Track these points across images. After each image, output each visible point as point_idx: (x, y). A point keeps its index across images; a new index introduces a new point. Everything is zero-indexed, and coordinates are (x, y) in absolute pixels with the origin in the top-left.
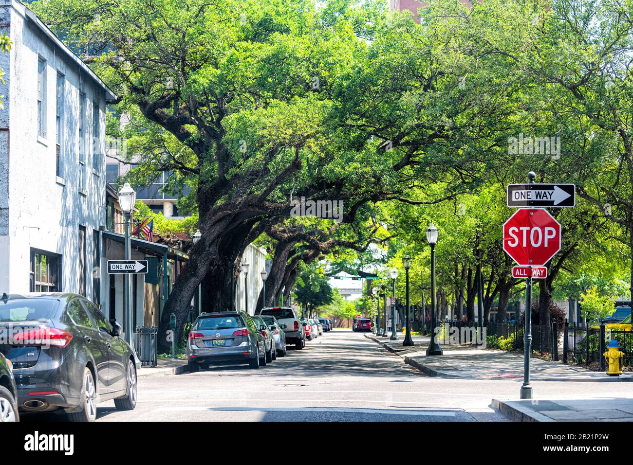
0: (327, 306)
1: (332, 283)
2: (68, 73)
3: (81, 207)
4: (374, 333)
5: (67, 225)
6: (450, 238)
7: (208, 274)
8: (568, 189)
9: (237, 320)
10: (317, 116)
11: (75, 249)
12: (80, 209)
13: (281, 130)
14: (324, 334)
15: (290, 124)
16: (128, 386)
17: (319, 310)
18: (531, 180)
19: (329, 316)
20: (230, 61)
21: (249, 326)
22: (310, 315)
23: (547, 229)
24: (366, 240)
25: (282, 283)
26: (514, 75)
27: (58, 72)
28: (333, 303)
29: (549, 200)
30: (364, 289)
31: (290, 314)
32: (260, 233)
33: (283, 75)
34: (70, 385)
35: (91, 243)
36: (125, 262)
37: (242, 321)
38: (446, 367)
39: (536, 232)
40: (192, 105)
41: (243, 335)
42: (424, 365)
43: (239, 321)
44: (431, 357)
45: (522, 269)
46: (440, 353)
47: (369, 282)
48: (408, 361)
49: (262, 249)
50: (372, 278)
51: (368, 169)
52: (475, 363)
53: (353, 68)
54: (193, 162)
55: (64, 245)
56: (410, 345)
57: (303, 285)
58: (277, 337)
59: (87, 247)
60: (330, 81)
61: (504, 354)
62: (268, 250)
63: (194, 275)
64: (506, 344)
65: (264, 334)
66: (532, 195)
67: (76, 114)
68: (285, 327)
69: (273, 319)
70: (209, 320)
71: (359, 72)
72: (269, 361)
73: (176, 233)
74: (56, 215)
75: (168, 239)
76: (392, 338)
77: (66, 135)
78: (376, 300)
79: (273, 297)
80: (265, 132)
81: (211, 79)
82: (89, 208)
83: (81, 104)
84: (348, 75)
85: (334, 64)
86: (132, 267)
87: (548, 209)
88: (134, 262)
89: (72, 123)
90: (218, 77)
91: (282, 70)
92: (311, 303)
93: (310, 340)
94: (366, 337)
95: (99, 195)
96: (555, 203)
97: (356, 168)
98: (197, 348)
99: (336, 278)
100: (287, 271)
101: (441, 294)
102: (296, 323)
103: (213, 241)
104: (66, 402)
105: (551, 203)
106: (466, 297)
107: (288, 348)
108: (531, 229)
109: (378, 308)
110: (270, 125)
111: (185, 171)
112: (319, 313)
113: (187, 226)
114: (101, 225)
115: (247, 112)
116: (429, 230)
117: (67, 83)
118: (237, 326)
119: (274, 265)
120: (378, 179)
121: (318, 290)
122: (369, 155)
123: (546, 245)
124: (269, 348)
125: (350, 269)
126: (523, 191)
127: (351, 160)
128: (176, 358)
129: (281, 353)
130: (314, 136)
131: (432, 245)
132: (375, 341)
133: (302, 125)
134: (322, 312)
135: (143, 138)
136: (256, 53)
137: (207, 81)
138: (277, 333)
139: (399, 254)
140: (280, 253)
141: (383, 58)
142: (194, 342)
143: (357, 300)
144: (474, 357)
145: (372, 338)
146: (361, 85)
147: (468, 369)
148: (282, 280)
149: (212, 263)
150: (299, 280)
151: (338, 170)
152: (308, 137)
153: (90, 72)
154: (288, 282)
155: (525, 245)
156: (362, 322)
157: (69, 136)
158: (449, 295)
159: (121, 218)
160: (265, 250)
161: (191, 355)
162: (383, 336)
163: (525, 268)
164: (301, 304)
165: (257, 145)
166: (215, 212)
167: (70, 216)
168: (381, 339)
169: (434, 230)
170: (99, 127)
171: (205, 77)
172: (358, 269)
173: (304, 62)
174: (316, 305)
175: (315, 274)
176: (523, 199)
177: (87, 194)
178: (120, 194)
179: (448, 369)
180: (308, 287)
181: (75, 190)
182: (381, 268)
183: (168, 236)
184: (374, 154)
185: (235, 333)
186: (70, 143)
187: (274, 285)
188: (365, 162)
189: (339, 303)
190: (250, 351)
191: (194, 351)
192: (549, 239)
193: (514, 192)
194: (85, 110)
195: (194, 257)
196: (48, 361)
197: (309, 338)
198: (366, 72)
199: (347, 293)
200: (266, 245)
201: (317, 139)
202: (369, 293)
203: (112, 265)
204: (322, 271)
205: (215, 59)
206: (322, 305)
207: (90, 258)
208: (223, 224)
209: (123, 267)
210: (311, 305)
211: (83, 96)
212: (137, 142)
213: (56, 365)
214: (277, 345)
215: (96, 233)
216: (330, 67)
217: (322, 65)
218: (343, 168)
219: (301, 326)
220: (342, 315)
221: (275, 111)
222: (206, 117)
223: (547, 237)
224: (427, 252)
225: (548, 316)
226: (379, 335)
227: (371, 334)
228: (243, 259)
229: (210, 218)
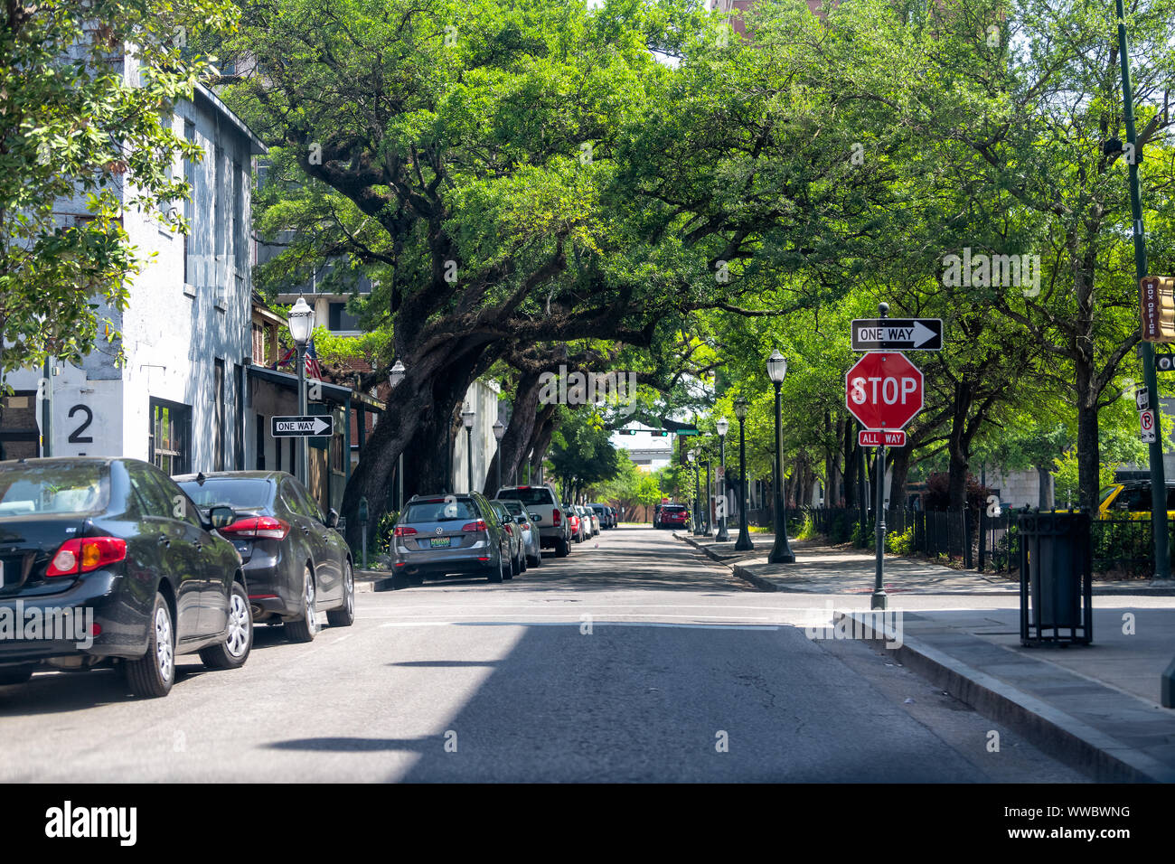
0: (607, 483)
1: (618, 440)
2: (199, 120)
3: (218, 329)
4: (690, 531)
5: (198, 360)
6: (811, 370)
7: (418, 433)
8: (933, 326)
9: (468, 507)
10: (591, 189)
11: (209, 396)
12: (217, 333)
13: (536, 212)
14: (602, 533)
15: (548, 205)
16: (346, 594)
17: (593, 489)
18: (883, 314)
19: (611, 501)
20: (455, 101)
21: (487, 516)
22: (577, 499)
23: (904, 380)
24: (673, 370)
25: (529, 443)
26: (890, 132)
27: (187, 121)
28: (617, 477)
29: (907, 340)
30: (674, 451)
31: (545, 498)
32: (494, 360)
33: (538, 123)
34: (288, 586)
35: (231, 387)
36: (298, 420)
37: (476, 508)
38: (795, 579)
39: (890, 384)
40: (390, 164)
41: (479, 531)
42: (762, 576)
43: (472, 509)
44: (774, 565)
45: (872, 434)
46: (791, 560)
47: (682, 438)
48: (739, 572)
49: (495, 386)
50: (688, 432)
51: (670, 273)
52: (842, 573)
53: (646, 115)
54: (382, 241)
55: (193, 391)
56: (747, 550)
57: (565, 445)
58: (527, 534)
59: (226, 392)
60: (611, 130)
61: (895, 560)
62: (504, 385)
63: (396, 436)
64: (900, 545)
65: (508, 528)
66: (885, 334)
67: (211, 182)
68: (540, 518)
69: (519, 505)
70: (422, 507)
71: (655, 122)
72: (516, 573)
73: (350, 360)
74: (183, 344)
75: (337, 371)
76: (719, 538)
77: (197, 216)
78: (694, 472)
79: (514, 468)
80: (511, 216)
81: (423, 128)
82: (228, 330)
83: (217, 165)
84: (640, 126)
85: (617, 104)
86: (309, 426)
87: (907, 354)
88: (312, 419)
89: (205, 198)
90: (434, 125)
91: (535, 115)
92: (579, 477)
93: (578, 542)
94: (676, 537)
95: (242, 308)
96: (915, 346)
97: (651, 272)
98: (407, 551)
99: (623, 432)
100: (537, 422)
101: (802, 463)
102: (556, 514)
103: (425, 381)
104: (285, 608)
105: (910, 345)
106: (843, 465)
107: (544, 555)
108: (883, 380)
109: (697, 486)
110: (519, 205)
111: (369, 258)
112: (593, 495)
113: (368, 347)
114: (245, 356)
115: (483, 183)
116: (772, 360)
117: (198, 135)
118: (468, 516)
119: (515, 413)
120: (685, 288)
121: (591, 454)
122: (670, 251)
123: (904, 402)
124: (516, 552)
125: (649, 417)
126: (872, 329)
127: (644, 258)
128: (369, 569)
129: (533, 562)
130: (586, 222)
131: (778, 384)
132: (691, 543)
133: (568, 206)
134: (599, 494)
135: (298, 204)
136: (494, 89)
137: (419, 132)
138: (526, 528)
139: (731, 391)
140: (526, 392)
141: (692, 100)
142: (402, 542)
143: (663, 471)
144: (844, 565)
145: (685, 539)
146: (659, 141)
147: (827, 581)
148: (529, 438)
149: (423, 416)
150: (558, 436)
151: (624, 274)
152: (578, 223)
153: (232, 116)
154: (538, 443)
155: (875, 402)
156: (671, 511)
157: (201, 220)
158: (818, 462)
159: (260, 337)
160: (498, 386)
161: (398, 561)
162: (706, 534)
163: (877, 433)
164: (561, 479)
165: (498, 234)
166: (428, 336)
167: (203, 344)
168: (701, 540)
169: (779, 361)
170: (242, 199)
171: (413, 125)
172: (662, 416)
173: (570, 104)
174: (589, 481)
175: (587, 426)
176: (872, 340)
177: (226, 308)
178: (290, 316)
179: (796, 581)
180: (574, 449)
181: (209, 303)
182: (704, 414)
183: (336, 366)
184: (679, 250)
185: (465, 526)
186: (202, 229)
187: (515, 447)
188: (666, 262)
189: (629, 476)
190: (489, 555)
191: (402, 556)
192: (907, 394)
193: (860, 330)
194: (223, 174)
195: (395, 407)
196: (264, 556)
197: (577, 539)
198: (666, 120)
199: (645, 457)
200: (501, 377)
201: (590, 226)
202: (680, 458)
203: (278, 423)
204: (599, 419)
205: (429, 96)
206: (597, 480)
207: (230, 410)
208: (440, 354)
209: (295, 426)
210: (579, 481)
211: (219, 154)
212: (288, 210)
213: (273, 562)
214: (527, 547)
215: (238, 368)
216: (609, 109)
217: (597, 106)
218: (631, 271)
219: (563, 517)
220: (635, 498)
221: (525, 182)
222: (411, 181)
223: (905, 391)
224: (770, 395)
225: (964, 496)
226: (699, 533)
227: (686, 531)
228: (464, 405)
229: (421, 345)
